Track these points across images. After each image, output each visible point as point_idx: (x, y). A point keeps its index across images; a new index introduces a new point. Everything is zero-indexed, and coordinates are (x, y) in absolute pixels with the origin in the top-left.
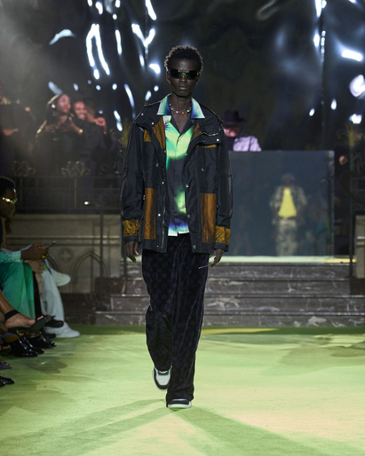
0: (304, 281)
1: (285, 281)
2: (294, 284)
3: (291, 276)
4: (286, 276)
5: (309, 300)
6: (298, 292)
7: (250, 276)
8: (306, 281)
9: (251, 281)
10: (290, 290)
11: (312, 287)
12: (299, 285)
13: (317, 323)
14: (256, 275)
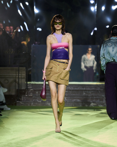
0: (89, 91)
1: (82, 91)
2: (86, 92)
3: (85, 89)
4: (83, 89)
5: (91, 97)
6: (87, 95)
7: (70, 89)
8: (90, 91)
9: (70, 91)
10: (84, 94)
11: (92, 92)
12: (87, 92)
13: (93, 105)
14: (72, 88)
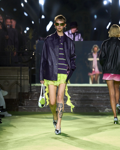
0: (103, 94)
1: (95, 94)
2: (99, 95)
3: (98, 92)
4: (96, 92)
5: (105, 101)
6: (101, 98)
7: (81, 92)
8: (104, 94)
9: (81, 94)
10: (97, 97)
11: (106, 96)
12: (101, 95)
13: (108, 111)
14: (84, 91)
